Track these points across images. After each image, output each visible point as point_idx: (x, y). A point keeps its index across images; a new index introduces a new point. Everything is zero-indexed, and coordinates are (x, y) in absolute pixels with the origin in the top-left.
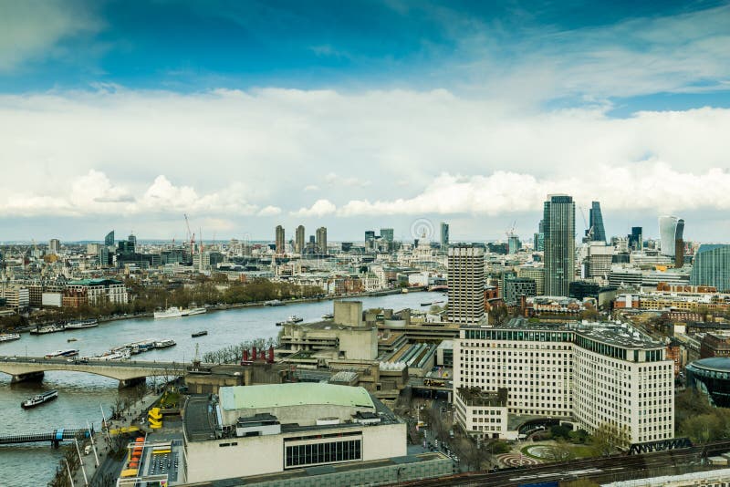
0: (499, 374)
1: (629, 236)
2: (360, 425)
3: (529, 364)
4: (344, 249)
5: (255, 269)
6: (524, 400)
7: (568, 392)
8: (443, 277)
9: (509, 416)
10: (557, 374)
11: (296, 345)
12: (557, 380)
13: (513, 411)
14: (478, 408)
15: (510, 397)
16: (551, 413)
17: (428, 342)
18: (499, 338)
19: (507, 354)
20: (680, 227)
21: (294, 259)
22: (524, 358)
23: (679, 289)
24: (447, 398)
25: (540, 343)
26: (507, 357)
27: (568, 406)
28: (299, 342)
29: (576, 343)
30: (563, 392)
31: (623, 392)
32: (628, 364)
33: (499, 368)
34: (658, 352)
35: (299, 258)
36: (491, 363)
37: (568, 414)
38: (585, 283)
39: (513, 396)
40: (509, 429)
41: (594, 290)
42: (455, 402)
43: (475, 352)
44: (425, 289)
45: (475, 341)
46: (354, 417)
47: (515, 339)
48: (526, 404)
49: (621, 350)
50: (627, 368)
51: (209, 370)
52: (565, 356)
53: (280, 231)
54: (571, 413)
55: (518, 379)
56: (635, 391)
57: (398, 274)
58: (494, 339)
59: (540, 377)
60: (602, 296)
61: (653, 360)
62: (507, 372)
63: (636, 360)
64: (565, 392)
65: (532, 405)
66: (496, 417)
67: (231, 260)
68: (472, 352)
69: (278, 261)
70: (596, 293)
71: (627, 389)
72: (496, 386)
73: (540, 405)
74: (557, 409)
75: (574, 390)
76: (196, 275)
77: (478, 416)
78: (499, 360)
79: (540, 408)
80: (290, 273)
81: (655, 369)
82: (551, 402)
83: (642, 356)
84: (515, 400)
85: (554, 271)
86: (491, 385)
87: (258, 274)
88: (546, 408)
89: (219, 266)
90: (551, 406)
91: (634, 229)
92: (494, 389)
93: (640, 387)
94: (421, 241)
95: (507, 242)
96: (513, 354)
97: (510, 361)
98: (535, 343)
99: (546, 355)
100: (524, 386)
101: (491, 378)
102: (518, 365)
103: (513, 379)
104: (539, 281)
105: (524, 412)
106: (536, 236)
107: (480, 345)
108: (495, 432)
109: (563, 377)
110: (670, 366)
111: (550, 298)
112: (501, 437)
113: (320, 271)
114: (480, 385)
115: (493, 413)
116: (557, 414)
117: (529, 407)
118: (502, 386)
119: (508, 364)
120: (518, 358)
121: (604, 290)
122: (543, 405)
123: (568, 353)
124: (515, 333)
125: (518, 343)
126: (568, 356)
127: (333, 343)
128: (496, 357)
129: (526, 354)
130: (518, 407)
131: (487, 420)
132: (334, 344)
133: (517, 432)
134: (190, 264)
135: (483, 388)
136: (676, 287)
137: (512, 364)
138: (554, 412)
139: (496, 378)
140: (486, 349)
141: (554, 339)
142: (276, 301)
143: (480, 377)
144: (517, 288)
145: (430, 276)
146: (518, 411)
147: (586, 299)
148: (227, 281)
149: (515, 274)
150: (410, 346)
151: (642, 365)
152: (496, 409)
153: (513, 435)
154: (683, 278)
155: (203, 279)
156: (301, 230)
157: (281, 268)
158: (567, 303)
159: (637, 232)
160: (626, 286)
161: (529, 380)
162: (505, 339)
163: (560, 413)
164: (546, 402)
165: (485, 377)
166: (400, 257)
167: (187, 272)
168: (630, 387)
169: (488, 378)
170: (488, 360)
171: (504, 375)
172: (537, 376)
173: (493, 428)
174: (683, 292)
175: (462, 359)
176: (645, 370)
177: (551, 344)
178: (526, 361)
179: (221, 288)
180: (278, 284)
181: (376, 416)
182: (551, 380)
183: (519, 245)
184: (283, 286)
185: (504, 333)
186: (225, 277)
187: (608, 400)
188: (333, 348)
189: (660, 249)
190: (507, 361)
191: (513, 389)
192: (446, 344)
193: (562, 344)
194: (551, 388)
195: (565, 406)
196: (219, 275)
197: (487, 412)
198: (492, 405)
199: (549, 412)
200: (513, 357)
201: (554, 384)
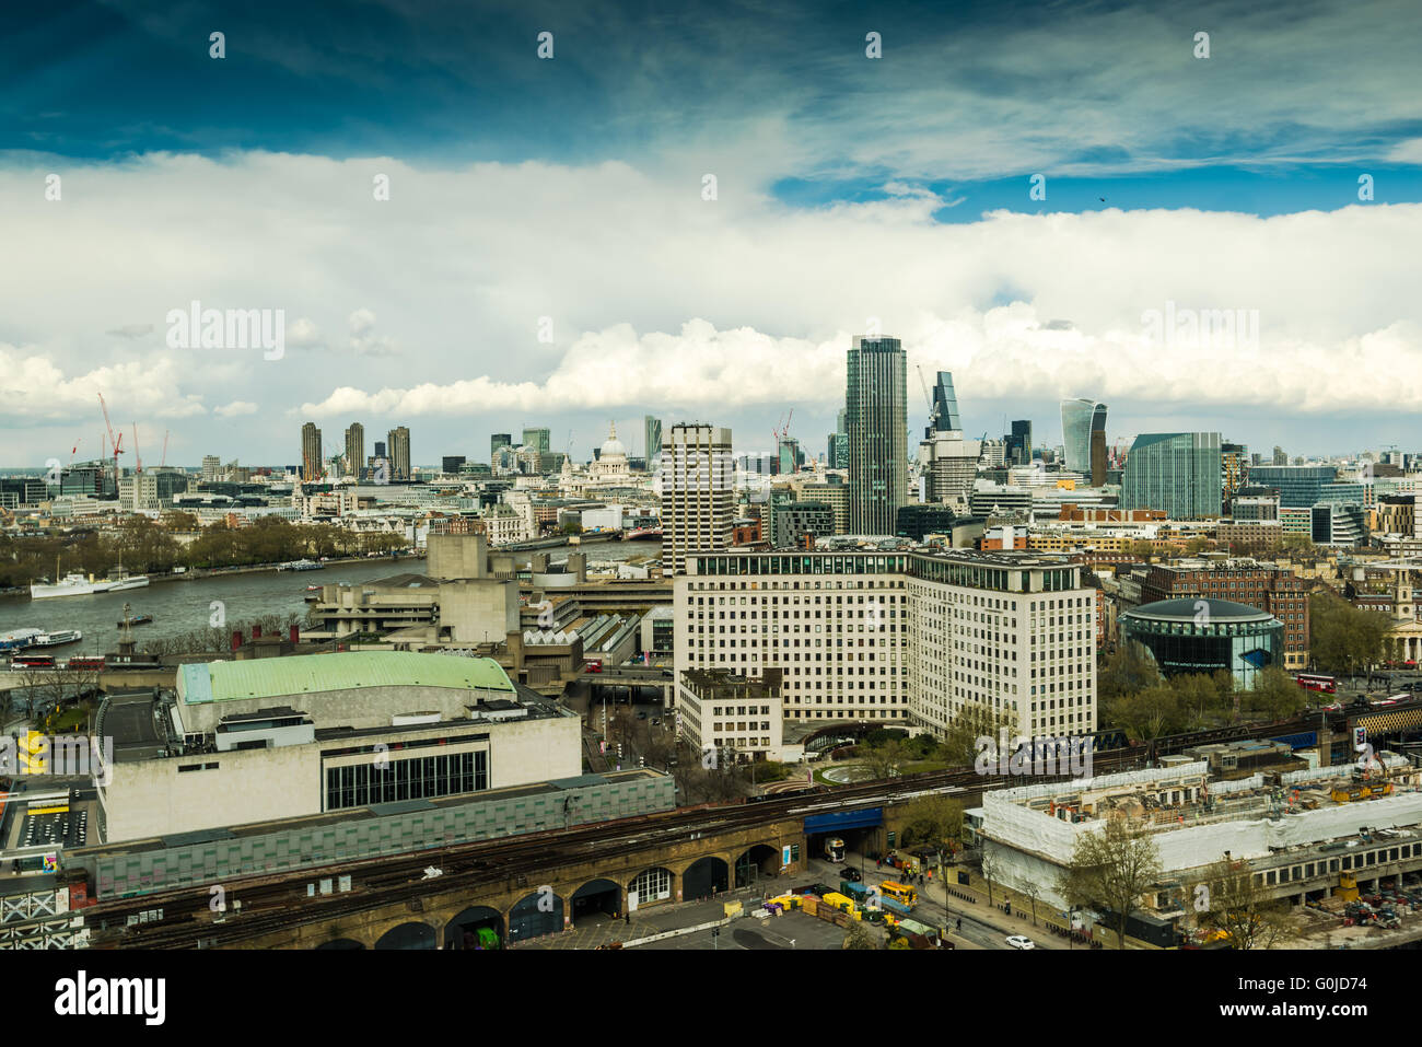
0: (765, 643)
1: (1006, 438)
2: (486, 721)
3: (823, 620)
4: (446, 468)
5: (258, 503)
6: (814, 692)
7: (899, 671)
8: (652, 514)
9: (785, 722)
10: (877, 636)
11: (348, 621)
12: (876, 650)
13: (792, 714)
14: (724, 703)
15: (787, 686)
16: (867, 714)
17: (621, 612)
18: (765, 571)
19: (781, 601)
20: (1100, 417)
21: (344, 486)
22: (813, 608)
23: (1100, 516)
24: (661, 703)
25: (843, 578)
26: (781, 608)
27: (899, 699)
28: (354, 614)
29: (912, 573)
30: (888, 671)
31: (1002, 654)
32: (1010, 598)
33: (765, 630)
34: (1066, 572)
35: (353, 485)
36: (748, 622)
37: (899, 714)
38: (927, 507)
39: (792, 685)
40: (786, 742)
41: (944, 521)
42: (678, 701)
43: (717, 601)
44: (615, 537)
45: (717, 579)
46: (473, 708)
47: (797, 572)
48: (819, 700)
49: (997, 572)
50: (1010, 606)
51: (155, 659)
52: (893, 599)
53: (312, 434)
54: (905, 713)
55: (802, 650)
56: (1024, 648)
57: (560, 511)
58: (754, 572)
59: (845, 643)
60: (958, 533)
61: (1057, 589)
62: (782, 636)
63: (1026, 589)
64: (894, 671)
65: (830, 700)
66: (759, 718)
67: (204, 488)
68: (711, 601)
69: (309, 491)
70: (948, 527)
71: (1010, 647)
72: (760, 665)
73: (846, 700)
74: (878, 705)
75: (910, 666)
76: (125, 517)
77: (724, 719)
78: (765, 615)
79: (846, 705)
80: (335, 512)
81: (1061, 606)
82: (867, 693)
83: (1036, 581)
84: (797, 693)
85: (868, 486)
86: (749, 665)
87: (263, 512)
88: (856, 705)
89: (177, 498)
90: (867, 699)
91: (1015, 424)
92: (755, 672)
93: (1033, 641)
94: (607, 446)
95: (776, 454)
96: (791, 601)
97: (786, 615)
98: (834, 578)
99: (855, 600)
100: (813, 664)
101: (749, 650)
102: (802, 621)
103: (792, 650)
104: (838, 509)
105: (814, 716)
106: (833, 440)
107: (728, 586)
108: (759, 748)
109: (888, 643)
110: (1088, 600)
111: (862, 539)
112: (770, 757)
113: (397, 506)
114: (728, 664)
115: (753, 711)
116: (878, 714)
117: (824, 705)
118: (771, 664)
119: (782, 622)
120: (802, 608)
121: (962, 522)
122: (851, 699)
123: (898, 594)
124: (796, 559)
125: (802, 579)
126: (898, 600)
127: (426, 614)
128: (759, 608)
129: (818, 601)
130: (803, 705)
131: (742, 726)
132: (430, 615)
133: (801, 748)
134: (114, 497)
135: (733, 670)
136: (1094, 512)
137: (791, 621)
138: (872, 713)
139: (759, 650)
140: (738, 595)
141: (871, 569)
142: (305, 562)
143: (728, 650)
144: (797, 521)
145: (625, 514)
146: (803, 714)
147: (928, 538)
148: (197, 528)
149: (793, 495)
150: (587, 621)
151: (1038, 598)
152: (759, 703)
153: (794, 753)
154: (1107, 500)
155: (141, 523)
156: (355, 433)
157: (316, 500)
158: (893, 545)
159: (1021, 429)
160: (1002, 513)
161: (823, 650)
162: (775, 572)
163: (883, 712)
164: (856, 692)
165: (738, 651)
166: (565, 480)
167: (104, 514)
168: (1014, 641)
169: (744, 650)
170: (743, 615)
171: (776, 643)
172: (840, 643)
173: (754, 741)
174: (1107, 522)
175: (691, 616)
176: (1043, 608)
177: (866, 578)
178: (818, 614)
179: (185, 540)
180: (309, 529)
181: (518, 706)
182: (866, 650)
183: (800, 458)
184: (319, 534)
185: (775, 560)
186: (192, 519)
187: (973, 672)
188: (428, 623)
189: (1063, 462)
190: (781, 615)
191: (792, 671)
192: (659, 612)
193: (887, 578)
194: (867, 664)
195: (894, 700)
196: (178, 515)
197: (741, 710)
198: (752, 696)
199: (862, 712)
200: (791, 608)
201: (872, 657)
